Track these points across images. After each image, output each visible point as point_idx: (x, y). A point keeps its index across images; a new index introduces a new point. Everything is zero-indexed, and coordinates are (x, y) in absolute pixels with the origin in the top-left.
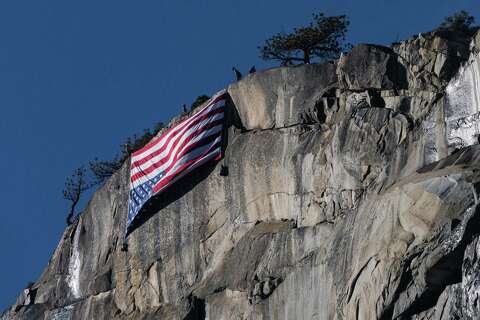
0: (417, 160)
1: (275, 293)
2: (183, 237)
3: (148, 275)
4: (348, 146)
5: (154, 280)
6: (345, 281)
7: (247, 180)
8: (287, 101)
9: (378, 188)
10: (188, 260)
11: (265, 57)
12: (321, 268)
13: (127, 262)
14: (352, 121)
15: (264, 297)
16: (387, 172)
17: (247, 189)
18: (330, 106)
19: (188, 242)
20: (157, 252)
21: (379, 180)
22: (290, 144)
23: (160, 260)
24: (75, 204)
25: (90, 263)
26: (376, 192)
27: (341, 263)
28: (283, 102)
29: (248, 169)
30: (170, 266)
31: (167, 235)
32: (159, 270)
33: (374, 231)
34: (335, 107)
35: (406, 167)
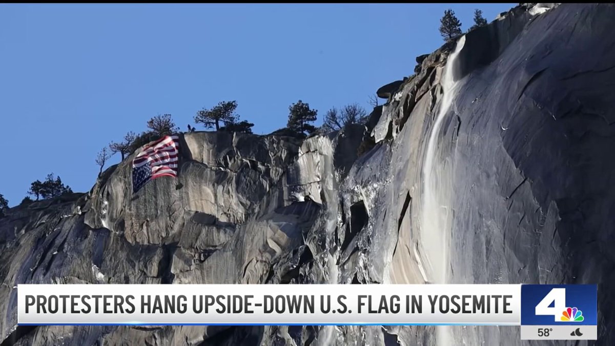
0: (275, 204)
1: (206, 261)
2: (159, 211)
3: (142, 228)
4: (240, 188)
5: (145, 231)
6: (241, 265)
7: (190, 188)
8: (209, 151)
9: (256, 215)
10: (162, 224)
11: (197, 122)
12: (229, 253)
13: (131, 219)
14: (242, 174)
15: (202, 262)
16: (260, 207)
17: (190, 194)
18: (230, 159)
19: (161, 214)
20: (146, 217)
21: (256, 211)
22: (211, 175)
23: (148, 221)
24: (102, 166)
25: (112, 212)
26: (255, 217)
27: (239, 253)
28: (206, 151)
29: (190, 182)
30: (153, 225)
31: (151, 209)
32: (147, 225)
33: (255, 243)
34: (233, 161)
35: (269, 207)
